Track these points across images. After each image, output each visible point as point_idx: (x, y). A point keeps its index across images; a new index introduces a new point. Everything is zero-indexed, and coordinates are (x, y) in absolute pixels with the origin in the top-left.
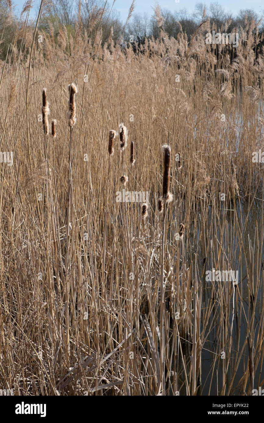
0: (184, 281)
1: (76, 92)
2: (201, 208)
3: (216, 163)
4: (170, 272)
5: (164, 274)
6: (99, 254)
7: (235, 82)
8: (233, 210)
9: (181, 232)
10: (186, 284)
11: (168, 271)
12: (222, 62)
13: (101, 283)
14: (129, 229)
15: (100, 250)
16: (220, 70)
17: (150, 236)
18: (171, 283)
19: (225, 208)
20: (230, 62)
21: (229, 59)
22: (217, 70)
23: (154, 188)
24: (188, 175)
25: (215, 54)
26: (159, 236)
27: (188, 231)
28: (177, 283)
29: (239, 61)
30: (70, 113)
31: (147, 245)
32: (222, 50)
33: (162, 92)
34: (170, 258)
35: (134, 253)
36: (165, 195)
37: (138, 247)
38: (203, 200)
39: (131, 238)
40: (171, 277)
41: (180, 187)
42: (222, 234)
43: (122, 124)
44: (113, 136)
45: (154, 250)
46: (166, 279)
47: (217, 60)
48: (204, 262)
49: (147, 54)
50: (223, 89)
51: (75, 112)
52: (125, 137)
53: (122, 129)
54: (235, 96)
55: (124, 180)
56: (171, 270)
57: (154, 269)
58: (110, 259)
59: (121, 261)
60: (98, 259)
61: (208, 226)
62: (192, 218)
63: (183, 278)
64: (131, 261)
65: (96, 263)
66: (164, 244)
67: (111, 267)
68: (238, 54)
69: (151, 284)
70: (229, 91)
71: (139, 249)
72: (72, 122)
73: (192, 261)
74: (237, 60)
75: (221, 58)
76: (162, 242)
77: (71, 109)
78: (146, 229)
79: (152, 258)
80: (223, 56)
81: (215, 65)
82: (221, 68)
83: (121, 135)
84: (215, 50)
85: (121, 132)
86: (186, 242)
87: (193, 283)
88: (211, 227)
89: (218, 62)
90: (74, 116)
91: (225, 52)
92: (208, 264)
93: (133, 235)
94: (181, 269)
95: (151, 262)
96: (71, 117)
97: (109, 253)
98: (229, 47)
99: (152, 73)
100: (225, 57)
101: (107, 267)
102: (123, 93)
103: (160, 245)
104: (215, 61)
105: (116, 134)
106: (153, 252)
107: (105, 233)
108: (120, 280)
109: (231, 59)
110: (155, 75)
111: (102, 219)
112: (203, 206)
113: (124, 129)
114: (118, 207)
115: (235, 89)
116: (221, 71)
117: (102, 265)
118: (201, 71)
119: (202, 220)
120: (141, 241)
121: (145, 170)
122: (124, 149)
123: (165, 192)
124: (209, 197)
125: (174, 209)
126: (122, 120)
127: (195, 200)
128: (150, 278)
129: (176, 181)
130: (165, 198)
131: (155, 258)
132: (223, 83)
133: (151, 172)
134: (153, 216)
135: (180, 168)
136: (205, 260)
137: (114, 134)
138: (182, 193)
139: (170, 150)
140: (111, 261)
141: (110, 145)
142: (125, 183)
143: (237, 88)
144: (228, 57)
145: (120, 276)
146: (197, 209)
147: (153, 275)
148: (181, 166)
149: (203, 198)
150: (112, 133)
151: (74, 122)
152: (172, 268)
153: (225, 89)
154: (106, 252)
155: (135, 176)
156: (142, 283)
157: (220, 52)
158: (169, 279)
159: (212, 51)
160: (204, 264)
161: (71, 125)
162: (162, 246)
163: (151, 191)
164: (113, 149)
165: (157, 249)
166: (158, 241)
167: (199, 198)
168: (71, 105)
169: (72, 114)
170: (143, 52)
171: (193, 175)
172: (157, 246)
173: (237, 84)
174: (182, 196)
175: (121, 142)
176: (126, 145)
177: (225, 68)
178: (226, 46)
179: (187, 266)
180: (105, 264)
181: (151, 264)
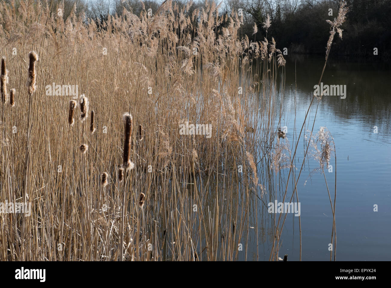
0: (144, 252)
1: (37, 59)
2: (161, 181)
3: (176, 138)
4: (130, 243)
5: (123, 245)
6: (57, 226)
7: (196, 61)
8: (193, 184)
9: (142, 201)
10: (146, 255)
11: (127, 243)
12: (183, 41)
13: (59, 255)
14: (88, 201)
15: (58, 222)
16: (181, 47)
17: (110, 208)
18: (131, 254)
19: (186, 182)
20: (191, 41)
21: (190, 38)
22: (178, 47)
23: (114, 161)
24: (149, 149)
25: (177, 34)
26: (119, 209)
27: (149, 203)
28: (137, 255)
29: (199, 40)
30: (30, 80)
31: (107, 217)
32: (184, 30)
33: (124, 66)
34: (130, 229)
35: (93, 224)
36: (125, 163)
37: (97, 218)
38: (164, 174)
39: (90, 210)
40: (131, 248)
41: (140, 161)
42: (182, 206)
43: (84, 95)
44: (74, 106)
45: (114, 221)
46: (126, 251)
47: (179, 39)
48: (164, 234)
49: (109, 30)
50: (184, 65)
51: (35, 79)
52: (86, 108)
53: (84, 99)
54: (195, 72)
55: (84, 148)
56: (130, 241)
57: (114, 241)
58: (68, 231)
59: (79, 233)
60: (56, 231)
61: (168, 198)
62: (153, 191)
63: (143, 249)
64: (90, 233)
65: (53, 236)
66: (124, 216)
67: (69, 239)
68: (199, 33)
69: (110, 256)
70: (191, 68)
71: (98, 220)
72: (31, 90)
73: (152, 233)
74: (197, 38)
75: (183, 37)
76: (122, 213)
77: (31, 76)
78: (106, 201)
79: (111, 229)
80: (184, 36)
81: (177, 44)
82: (183, 45)
83: (82, 105)
84: (177, 29)
85: (82, 102)
86: (146, 214)
87: (153, 254)
88: (171, 200)
89: (179, 41)
90: (35, 84)
91: (187, 32)
92: (168, 236)
93: (92, 206)
94: (141, 241)
95: (110, 233)
96: (30, 84)
97: (67, 225)
98: (191, 27)
99: (115, 47)
100: (187, 36)
101: (64, 239)
102: (85, 65)
103: (119, 216)
104: (177, 39)
105: (77, 104)
106: (113, 224)
107: (63, 205)
108: (78, 252)
109: (192, 38)
110: (117, 50)
111: (61, 191)
112: (164, 178)
113: (85, 100)
114: (78, 178)
115: (196, 67)
116: (183, 48)
117: (60, 238)
118: (162, 49)
119: (163, 192)
120: (101, 212)
121: (106, 143)
122: (84, 119)
123: (126, 160)
124: (169, 171)
125: (135, 183)
126: (83, 92)
127: (156, 174)
128: (109, 249)
129: (137, 155)
130: (126, 166)
131: (114, 230)
132: (184, 60)
133: (112, 146)
134: (114, 188)
135: (142, 139)
136: (165, 232)
137: (74, 104)
138: (143, 167)
139: (131, 118)
140: (70, 234)
141: (70, 115)
142: (85, 152)
143: (198, 67)
144: (189, 36)
145: (79, 248)
146: (158, 183)
147: (113, 246)
148: (142, 138)
149: (163, 171)
150: (73, 103)
151: (34, 89)
152: (131, 240)
153: (186, 65)
154: (64, 224)
155: (95, 148)
156: (102, 255)
157: (181, 31)
158: (129, 250)
159: (174, 31)
160: (164, 235)
161: (31, 93)
162: (122, 218)
163: (112, 164)
164: (73, 120)
165: (117, 221)
166: (118, 213)
167: (160, 172)
168: (31, 72)
169: (32, 81)
170: (105, 29)
171: (153, 149)
172: (117, 218)
173: (198, 63)
174: (142, 170)
175: (82, 113)
176: (87, 116)
177: (187, 46)
178: (188, 26)
179: (147, 238)
180: (63, 237)
181: (111, 236)
